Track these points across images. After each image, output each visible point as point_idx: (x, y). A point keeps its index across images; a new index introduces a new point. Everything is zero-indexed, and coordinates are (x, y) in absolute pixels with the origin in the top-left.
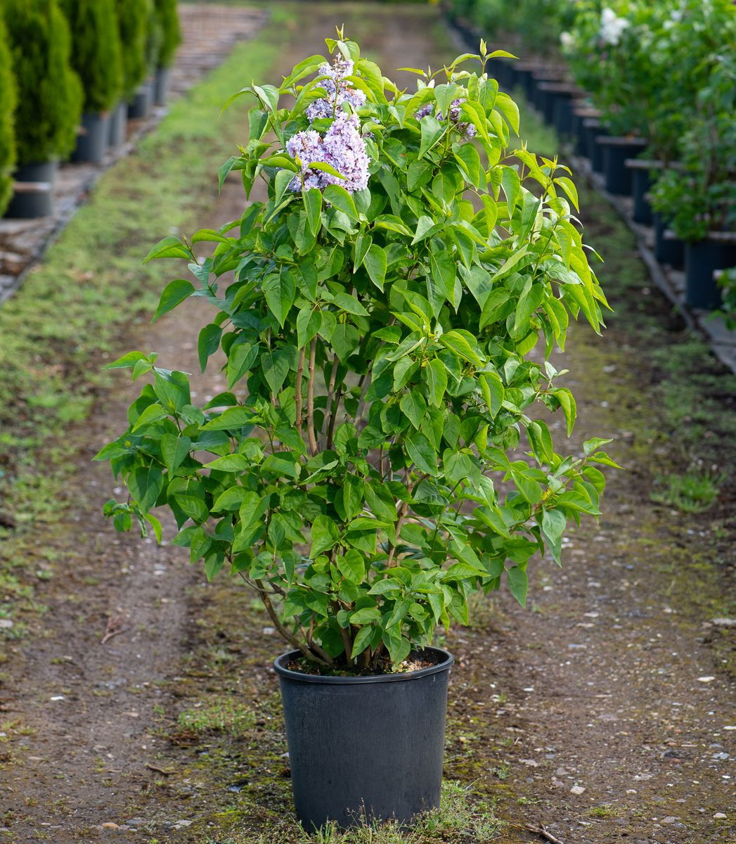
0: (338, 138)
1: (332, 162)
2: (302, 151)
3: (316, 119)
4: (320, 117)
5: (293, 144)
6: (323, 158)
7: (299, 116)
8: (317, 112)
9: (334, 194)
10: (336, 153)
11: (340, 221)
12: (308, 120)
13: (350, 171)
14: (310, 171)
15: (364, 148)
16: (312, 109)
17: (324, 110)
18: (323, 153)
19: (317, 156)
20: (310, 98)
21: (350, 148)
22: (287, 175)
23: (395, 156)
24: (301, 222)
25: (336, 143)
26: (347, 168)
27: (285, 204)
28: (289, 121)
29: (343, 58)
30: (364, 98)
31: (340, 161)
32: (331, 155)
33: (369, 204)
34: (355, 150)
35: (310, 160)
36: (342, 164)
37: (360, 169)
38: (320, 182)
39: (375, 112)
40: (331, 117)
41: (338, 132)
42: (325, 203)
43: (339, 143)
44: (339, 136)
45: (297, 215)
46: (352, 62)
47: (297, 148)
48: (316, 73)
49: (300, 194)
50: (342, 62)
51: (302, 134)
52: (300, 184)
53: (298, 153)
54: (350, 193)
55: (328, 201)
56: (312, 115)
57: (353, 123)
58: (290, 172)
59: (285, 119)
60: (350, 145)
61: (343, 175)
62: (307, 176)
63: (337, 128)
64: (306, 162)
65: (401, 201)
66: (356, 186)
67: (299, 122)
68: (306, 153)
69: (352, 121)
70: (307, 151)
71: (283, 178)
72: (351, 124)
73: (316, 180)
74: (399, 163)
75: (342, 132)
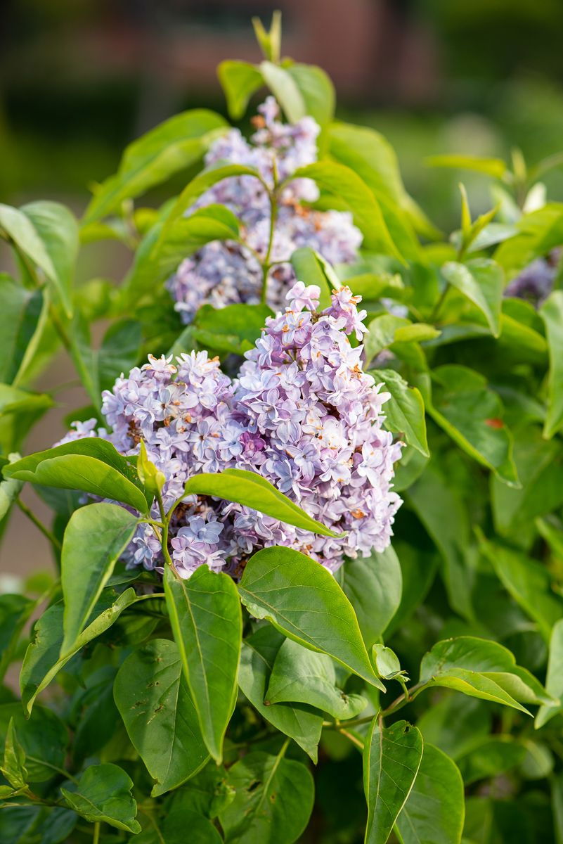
0: (289, 376)
1: (270, 465)
2: (158, 425)
3: (208, 309)
4: (219, 303)
5: (127, 402)
6: (236, 451)
7: (146, 300)
8: (204, 286)
9: (280, 583)
10: (284, 429)
11: (304, 673)
12: (177, 316)
13: (334, 492)
14: (191, 499)
15: (377, 410)
16: (190, 279)
17: (228, 281)
18: (234, 432)
19: (213, 444)
20: (182, 242)
21: (333, 412)
22: (109, 524)
23: (467, 427)
24: (161, 683)
25: (283, 394)
26: (324, 486)
27: (103, 622)
28: (113, 319)
29: (283, 118)
30: (354, 237)
31: (299, 462)
32: (266, 438)
33: (395, 599)
34: (353, 417)
35: (189, 458)
36: (307, 468)
37: (367, 485)
38: (227, 537)
39: (396, 282)
40: (253, 302)
41: (290, 355)
42: (249, 622)
43: (293, 395)
44: (292, 371)
45: (148, 657)
46: (311, 127)
47: (140, 416)
48: (197, 166)
49: (157, 582)
50: (279, 129)
51: (160, 365)
52: (156, 547)
53: (147, 433)
54: (331, 569)
55: (258, 612)
56: (191, 296)
57: (342, 322)
58: (117, 512)
59: (102, 311)
60: (336, 399)
61: (310, 510)
62: (179, 518)
63: (287, 339)
64: (176, 465)
65: (472, 558)
66: (355, 543)
67: (147, 320)
68: (173, 432)
69: (336, 312)
70: (180, 425)
71: (93, 537)
72: (336, 324)
73: (214, 530)
74: (485, 450)
75: (304, 354)
